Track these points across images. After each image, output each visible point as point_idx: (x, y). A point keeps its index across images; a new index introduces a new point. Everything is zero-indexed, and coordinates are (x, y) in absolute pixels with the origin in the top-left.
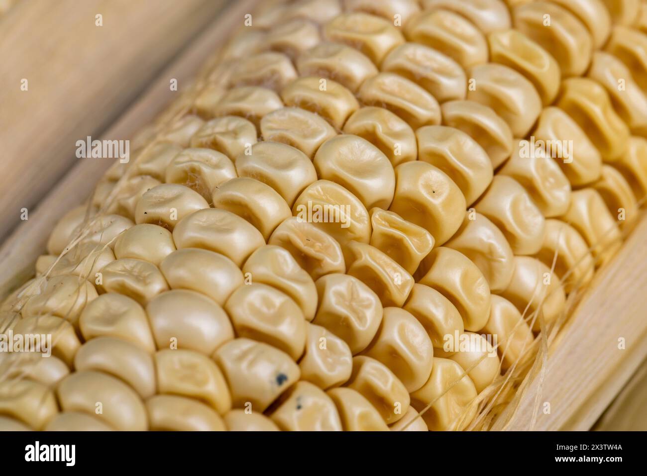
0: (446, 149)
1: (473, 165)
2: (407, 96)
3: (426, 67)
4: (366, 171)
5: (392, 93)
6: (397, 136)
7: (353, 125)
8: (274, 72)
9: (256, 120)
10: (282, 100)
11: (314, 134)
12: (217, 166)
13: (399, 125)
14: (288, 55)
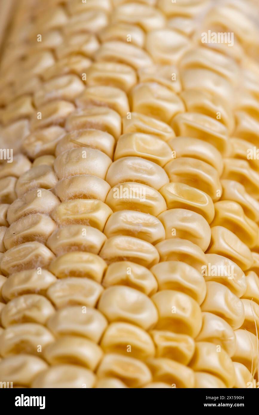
0: (178, 277)
1: (195, 282)
2: (135, 248)
3: (138, 224)
4: (138, 308)
5: (125, 249)
6: (143, 277)
7: (110, 278)
8: (37, 256)
9: (44, 293)
10: (54, 274)
11: (90, 292)
12: (38, 334)
13: (140, 270)
14: (40, 241)
